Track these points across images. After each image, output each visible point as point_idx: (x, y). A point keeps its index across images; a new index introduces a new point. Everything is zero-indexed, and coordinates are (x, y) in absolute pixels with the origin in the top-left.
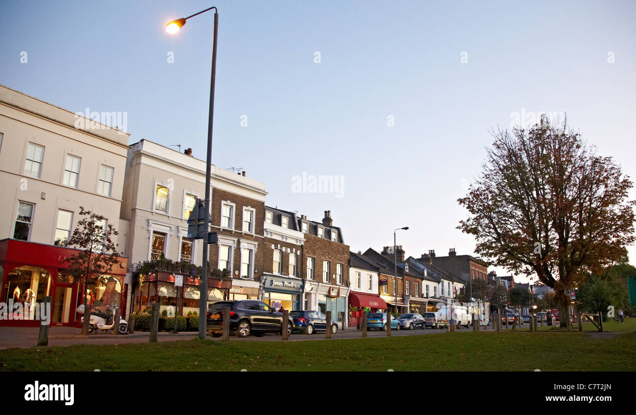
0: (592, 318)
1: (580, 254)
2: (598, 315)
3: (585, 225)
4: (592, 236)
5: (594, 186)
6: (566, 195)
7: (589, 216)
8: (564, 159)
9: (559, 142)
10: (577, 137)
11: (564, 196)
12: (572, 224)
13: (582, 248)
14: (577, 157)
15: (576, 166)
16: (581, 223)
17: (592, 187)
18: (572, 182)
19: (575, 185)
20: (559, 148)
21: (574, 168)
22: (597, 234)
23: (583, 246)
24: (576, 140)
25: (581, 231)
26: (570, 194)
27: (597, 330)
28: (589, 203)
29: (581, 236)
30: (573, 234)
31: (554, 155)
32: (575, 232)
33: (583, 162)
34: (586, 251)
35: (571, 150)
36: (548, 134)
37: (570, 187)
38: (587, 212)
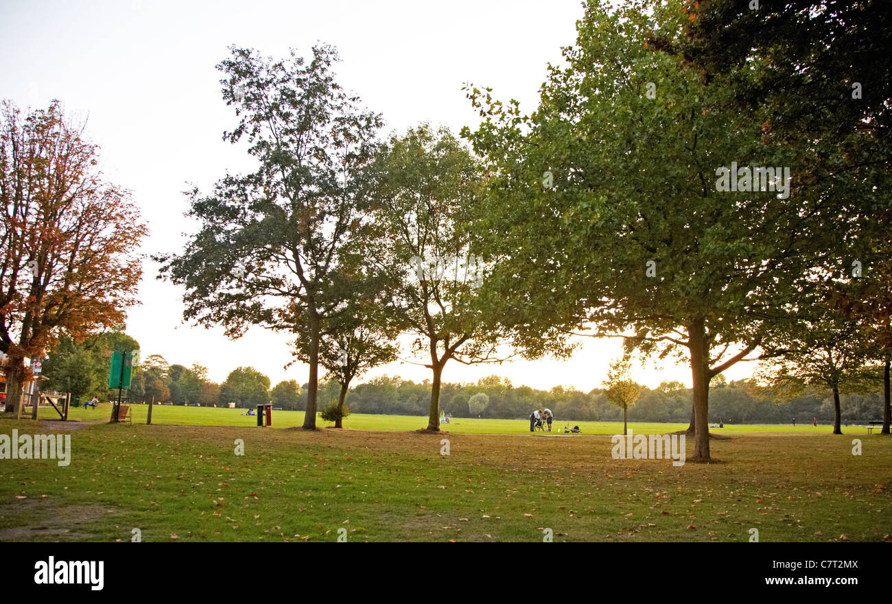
0: (55, 401)
1: (59, 311)
2: (65, 397)
3: (75, 271)
4: (82, 288)
5: (102, 222)
6: (59, 224)
7: (85, 261)
8: (70, 173)
9: (68, 147)
10: (96, 149)
11: (56, 226)
12: (57, 267)
13: (64, 303)
14: (89, 176)
15: (84, 188)
16: (70, 269)
17: (97, 222)
18: (73, 208)
19: (76, 213)
20: (67, 155)
21: (80, 190)
22: (89, 287)
23: (66, 300)
24: (93, 153)
25: (69, 278)
26: (66, 223)
27: (59, 417)
28: (89, 242)
29: (67, 286)
30: (55, 280)
31: (57, 163)
32: (59, 278)
33: (95, 186)
34: (70, 307)
35: (83, 163)
36: (55, 131)
37: (68, 214)
38: (84, 255)
